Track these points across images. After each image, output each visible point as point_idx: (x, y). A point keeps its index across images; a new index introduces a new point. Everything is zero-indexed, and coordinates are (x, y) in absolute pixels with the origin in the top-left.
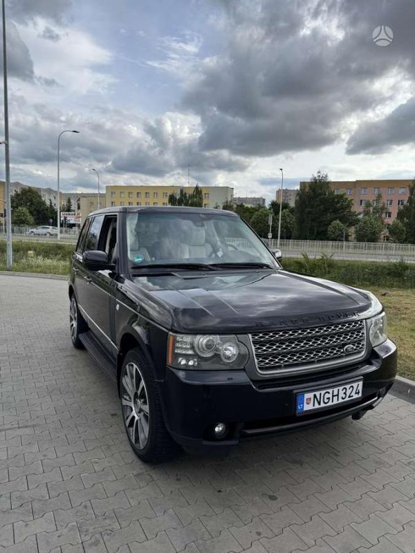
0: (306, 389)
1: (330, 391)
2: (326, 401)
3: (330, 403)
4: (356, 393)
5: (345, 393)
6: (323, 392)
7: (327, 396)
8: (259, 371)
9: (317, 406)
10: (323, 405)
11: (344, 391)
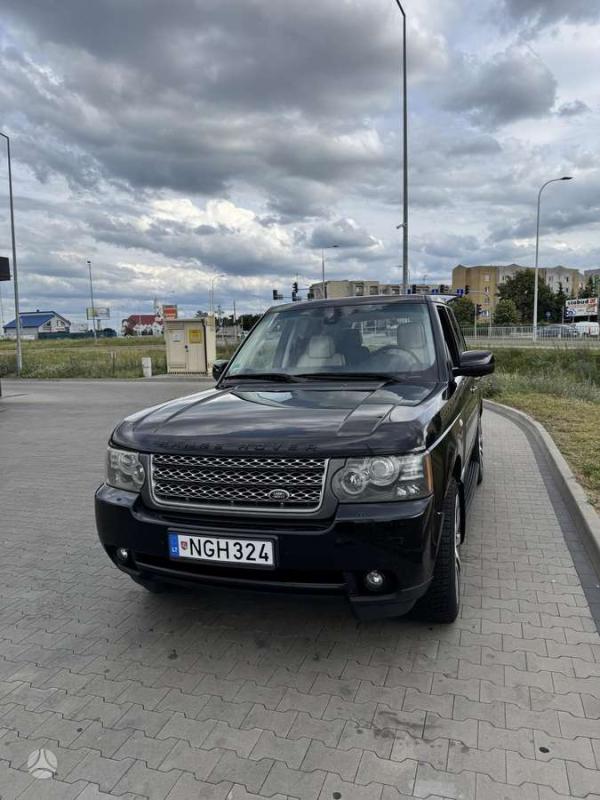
0: (180, 530)
1: (214, 540)
2: (210, 553)
3: (215, 558)
4: (261, 557)
5: (240, 551)
6: (203, 540)
7: (208, 546)
8: (157, 499)
9: (195, 555)
10: (203, 556)
11: (238, 547)
